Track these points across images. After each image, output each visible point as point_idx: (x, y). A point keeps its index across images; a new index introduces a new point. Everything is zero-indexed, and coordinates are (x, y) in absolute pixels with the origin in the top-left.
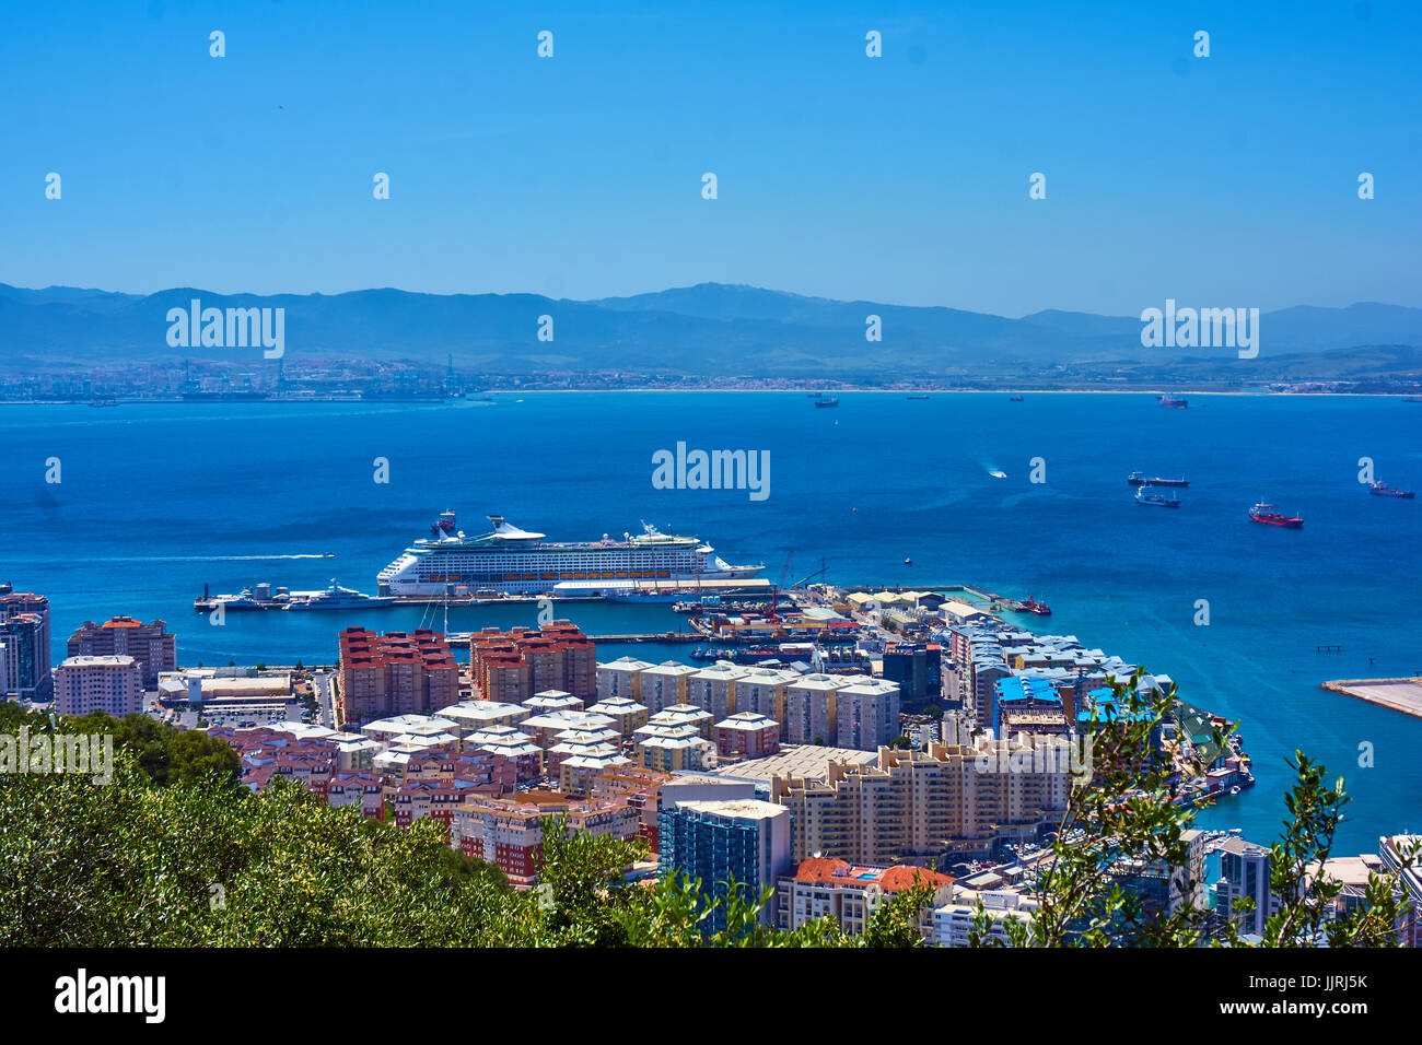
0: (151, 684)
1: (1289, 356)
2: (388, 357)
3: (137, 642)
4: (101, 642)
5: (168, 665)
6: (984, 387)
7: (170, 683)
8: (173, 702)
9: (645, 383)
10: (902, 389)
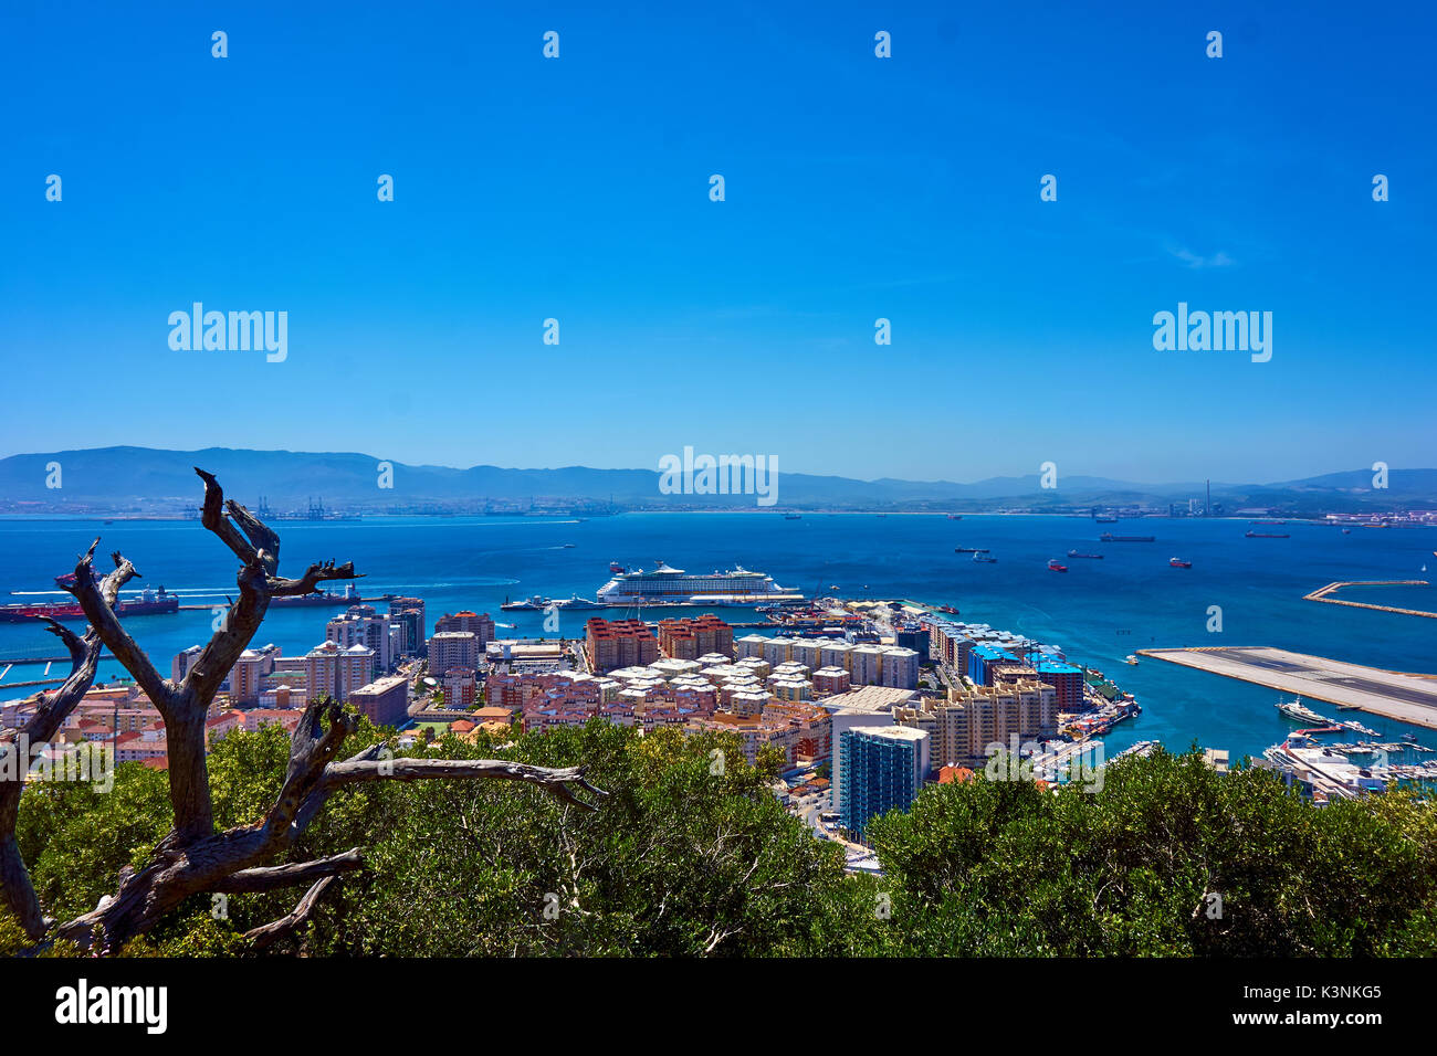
0: (482, 649)
1: (1001, 498)
2: (581, 496)
3: (474, 625)
4: (454, 625)
5: (491, 638)
6: (862, 511)
7: (492, 648)
8: (494, 659)
9: (703, 508)
10: (823, 512)
